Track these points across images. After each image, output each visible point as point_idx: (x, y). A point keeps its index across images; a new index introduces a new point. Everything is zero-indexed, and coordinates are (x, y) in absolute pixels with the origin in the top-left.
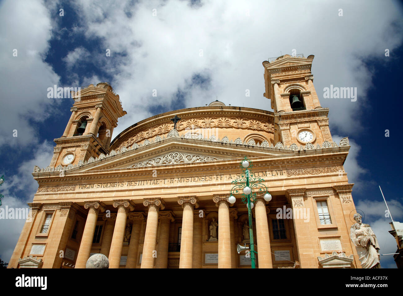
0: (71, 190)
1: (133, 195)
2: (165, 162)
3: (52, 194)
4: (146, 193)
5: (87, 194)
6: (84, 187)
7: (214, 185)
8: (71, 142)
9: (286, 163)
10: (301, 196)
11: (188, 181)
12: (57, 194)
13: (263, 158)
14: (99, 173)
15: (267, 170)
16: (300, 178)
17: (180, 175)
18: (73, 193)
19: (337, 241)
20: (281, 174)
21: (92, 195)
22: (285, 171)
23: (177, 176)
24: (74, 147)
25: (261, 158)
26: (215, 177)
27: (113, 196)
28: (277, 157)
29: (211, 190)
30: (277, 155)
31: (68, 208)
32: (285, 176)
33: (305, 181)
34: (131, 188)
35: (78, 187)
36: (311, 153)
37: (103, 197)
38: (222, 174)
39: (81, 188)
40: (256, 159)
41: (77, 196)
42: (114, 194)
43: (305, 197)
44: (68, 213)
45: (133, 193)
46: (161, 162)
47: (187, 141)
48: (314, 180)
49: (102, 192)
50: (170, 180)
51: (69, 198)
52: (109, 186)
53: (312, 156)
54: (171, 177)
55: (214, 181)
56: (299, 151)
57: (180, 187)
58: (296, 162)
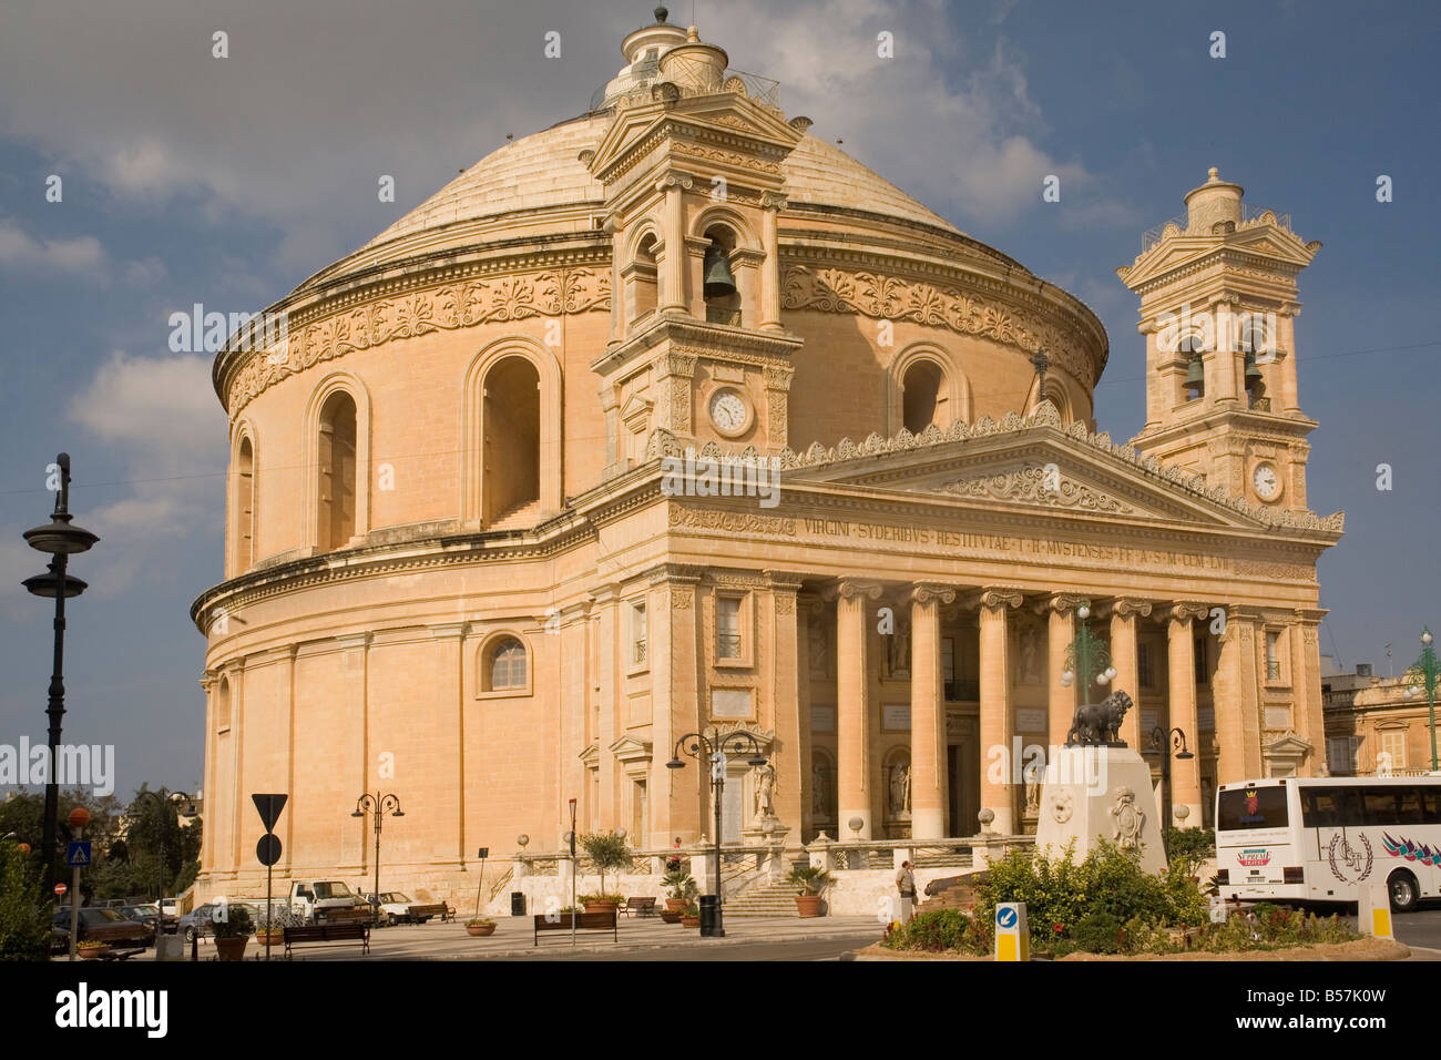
0: (782, 531)
1: (956, 571)
2: (1017, 489)
3: (730, 539)
4: (986, 570)
5: (837, 552)
6: (821, 529)
7: (1118, 572)
8: (725, 346)
9: (1238, 544)
10: (1251, 620)
11: (1067, 552)
12: (745, 540)
13: (1212, 527)
14: (874, 496)
15: (1204, 553)
16: (1254, 582)
17: (1053, 535)
18: (797, 544)
19: (1285, 711)
20: (1226, 567)
21: (850, 558)
22: (1232, 561)
23: (1047, 535)
24: (737, 365)
25: (1208, 527)
26: (1117, 550)
27: (909, 568)
28: (1235, 528)
29: (1113, 584)
30: (1233, 524)
31: (792, 589)
32: (1229, 574)
33: (1259, 590)
34: (947, 550)
35: (800, 523)
36: (1286, 534)
37: (884, 566)
38: (1131, 546)
39: (811, 530)
40: (1200, 526)
41: (809, 554)
42: (910, 563)
43: (1258, 623)
44: (794, 605)
45: (956, 566)
46: (1007, 489)
47: (1076, 444)
48: (1272, 591)
49: (880, 552)
50: (1031, 542)
51: (787, 558)
52: (890, 535)
53: (1284, 539)
54: (1035, 537)
55: (1115, 564)
56: (1271, 526)
57: (1055, 566)
58: (1255, 544)
